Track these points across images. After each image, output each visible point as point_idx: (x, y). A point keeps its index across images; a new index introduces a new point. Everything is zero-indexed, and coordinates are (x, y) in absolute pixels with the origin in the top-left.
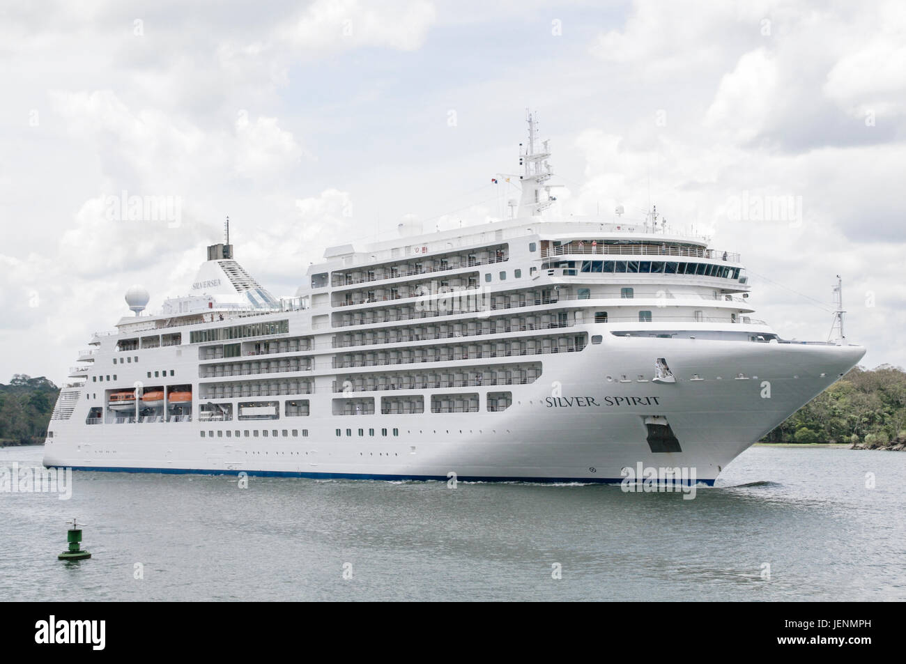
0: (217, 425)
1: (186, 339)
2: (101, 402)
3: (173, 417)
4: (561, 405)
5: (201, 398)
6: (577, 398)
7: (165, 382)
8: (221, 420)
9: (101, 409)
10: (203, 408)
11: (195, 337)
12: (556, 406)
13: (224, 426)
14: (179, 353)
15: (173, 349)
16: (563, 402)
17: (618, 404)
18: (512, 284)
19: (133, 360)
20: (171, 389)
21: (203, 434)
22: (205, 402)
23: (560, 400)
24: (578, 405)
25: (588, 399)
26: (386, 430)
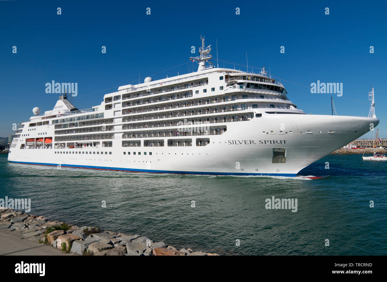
0: (60, 150)
1: (50, 123)
2: (24, 142)
3: (46, 147)
4: (236, 144)
5: (55, 141)
6: (245, 141)
7: (44, 136)
8: (62, 148)
9: (24, 144)
10: (56, 144)
11: (53, 121)
12: (233, 144)
13: (63, 150)
14: (48, 127)
15: (46, 126)
16: (237, 142)
17: (265, 143)
18: (210, 94)
19: (34, 129)
20: (46, 138)
21: (56, 153)
22: (56, 142)
23: (235, 141)
24: (245, 144)
25: (250, 141)
26: (146, 152)
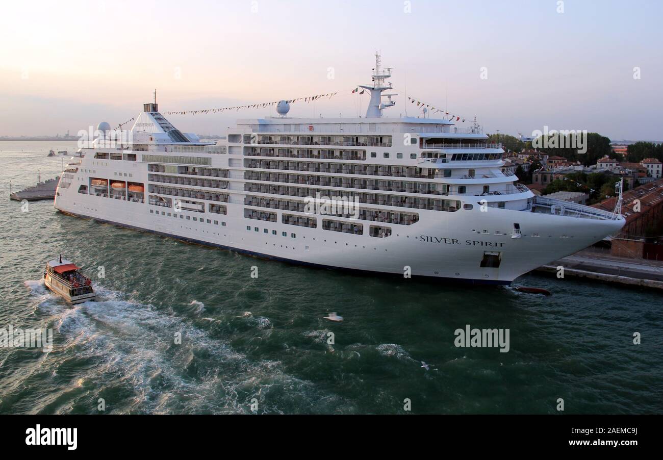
0: (161, 208)
1: (139, 158)
2: (86, 183)
3: (132, 198)
4: (431, 241)
5: (150, 192)
6: (445, 239)
8: (164, 206)
9: (86, 186)
10: (151, 197)
12: (427, 241)
13: (166, 209)
14: (135, 165)
15: (131, 163)
16: (434, 240)
17: (474, 244)
19: (105, 164)
20: (130, 184)
21: (152, 211)
22: (152, 194)
23: (431, 238)
24: (445, 242)
25: (453, 240)
26: (286, 233)
